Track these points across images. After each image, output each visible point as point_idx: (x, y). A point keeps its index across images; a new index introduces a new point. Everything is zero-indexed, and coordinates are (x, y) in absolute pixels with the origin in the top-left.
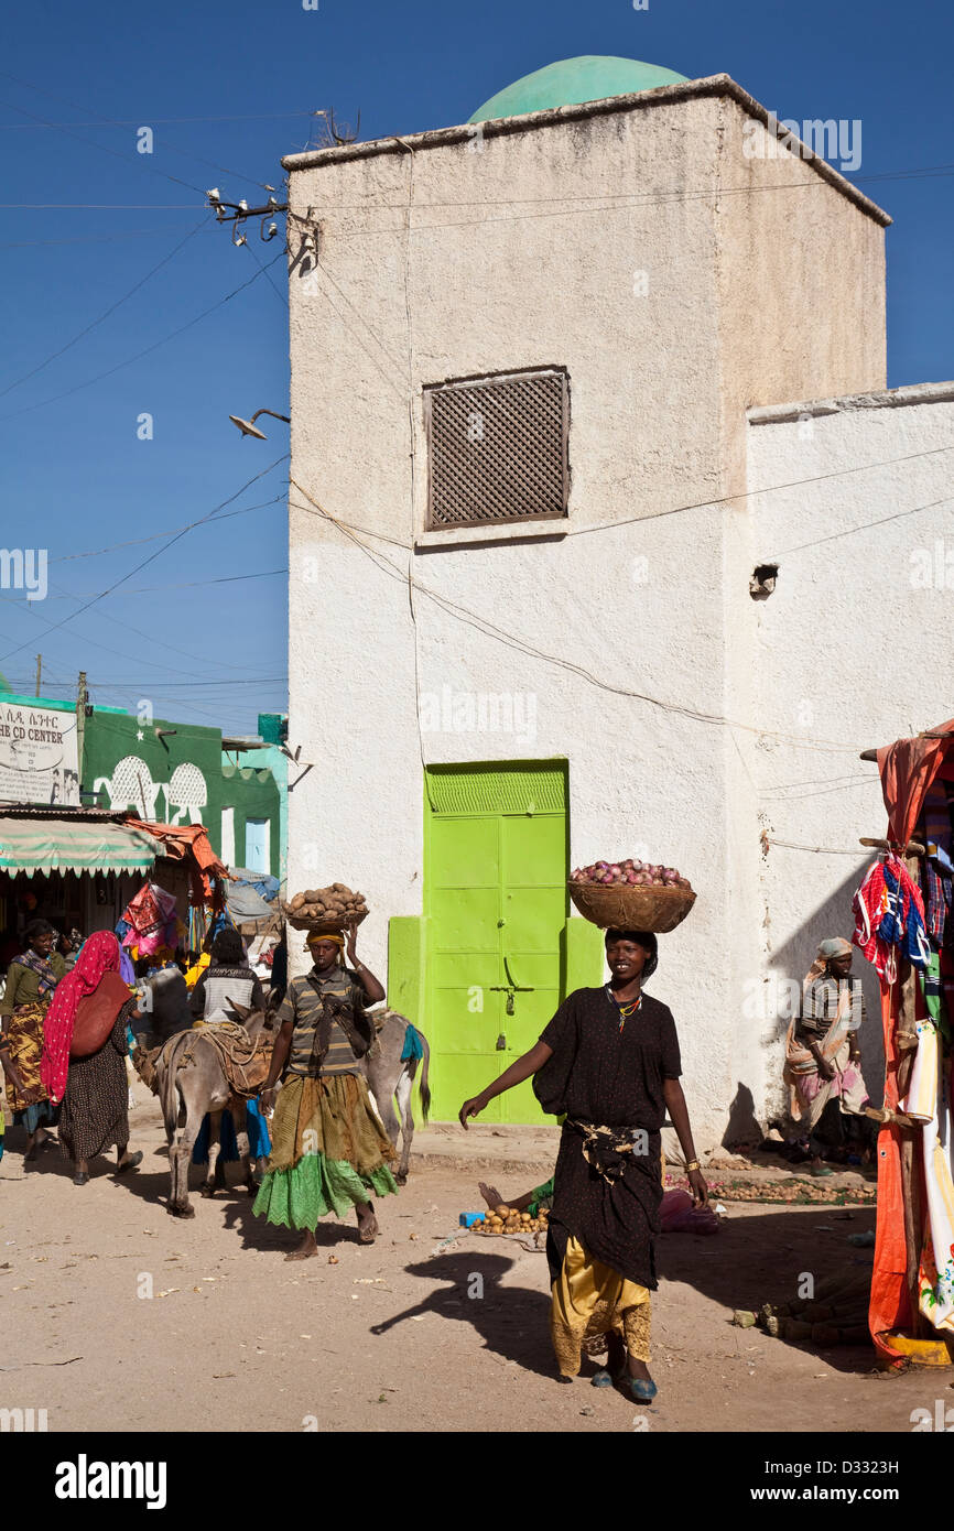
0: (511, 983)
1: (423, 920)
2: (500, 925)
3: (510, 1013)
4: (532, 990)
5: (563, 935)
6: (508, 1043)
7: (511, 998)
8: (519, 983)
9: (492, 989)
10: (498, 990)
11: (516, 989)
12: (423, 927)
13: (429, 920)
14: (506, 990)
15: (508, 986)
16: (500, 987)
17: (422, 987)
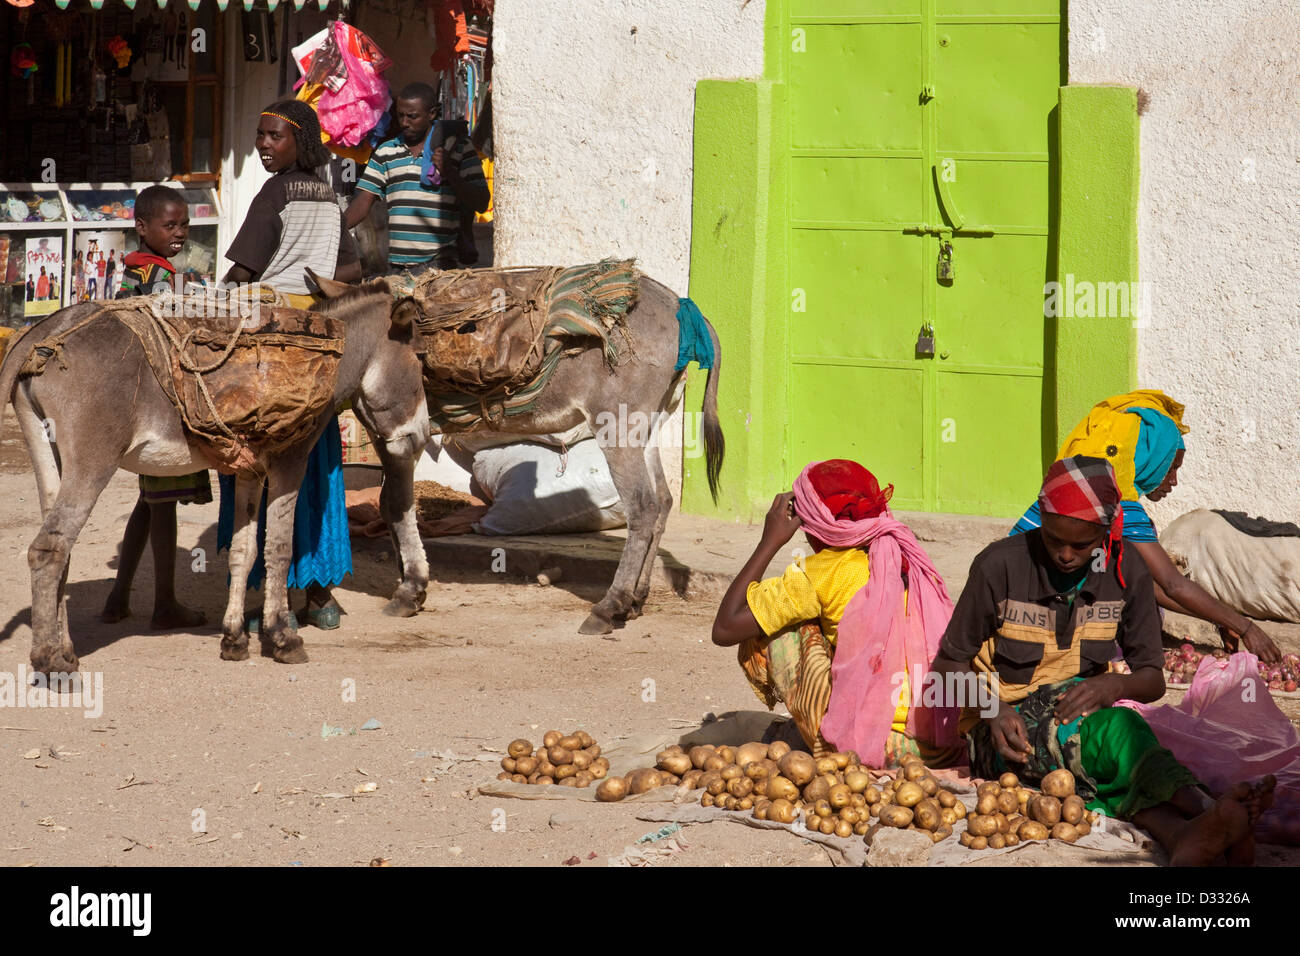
0: (947, 221)
1: (765, 88)
2: (924, 100)
3: (945, 282)
4: (989, 235)
5: (1054, 119)
6: (940, 345)
7: (946, 250)
8: (961, 220)
9: (906, 232)
10: (918, 233)
11: (957, 233)
12: (764, 98)
13: (775, 87)
14: (936, 234)
15: (939, 225)
16: (922, 228)
17: (762, 223)
